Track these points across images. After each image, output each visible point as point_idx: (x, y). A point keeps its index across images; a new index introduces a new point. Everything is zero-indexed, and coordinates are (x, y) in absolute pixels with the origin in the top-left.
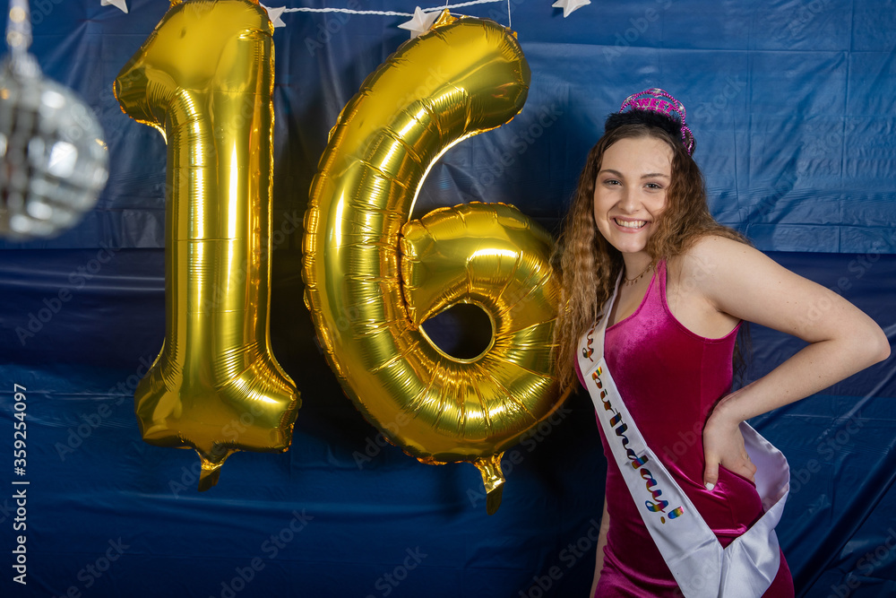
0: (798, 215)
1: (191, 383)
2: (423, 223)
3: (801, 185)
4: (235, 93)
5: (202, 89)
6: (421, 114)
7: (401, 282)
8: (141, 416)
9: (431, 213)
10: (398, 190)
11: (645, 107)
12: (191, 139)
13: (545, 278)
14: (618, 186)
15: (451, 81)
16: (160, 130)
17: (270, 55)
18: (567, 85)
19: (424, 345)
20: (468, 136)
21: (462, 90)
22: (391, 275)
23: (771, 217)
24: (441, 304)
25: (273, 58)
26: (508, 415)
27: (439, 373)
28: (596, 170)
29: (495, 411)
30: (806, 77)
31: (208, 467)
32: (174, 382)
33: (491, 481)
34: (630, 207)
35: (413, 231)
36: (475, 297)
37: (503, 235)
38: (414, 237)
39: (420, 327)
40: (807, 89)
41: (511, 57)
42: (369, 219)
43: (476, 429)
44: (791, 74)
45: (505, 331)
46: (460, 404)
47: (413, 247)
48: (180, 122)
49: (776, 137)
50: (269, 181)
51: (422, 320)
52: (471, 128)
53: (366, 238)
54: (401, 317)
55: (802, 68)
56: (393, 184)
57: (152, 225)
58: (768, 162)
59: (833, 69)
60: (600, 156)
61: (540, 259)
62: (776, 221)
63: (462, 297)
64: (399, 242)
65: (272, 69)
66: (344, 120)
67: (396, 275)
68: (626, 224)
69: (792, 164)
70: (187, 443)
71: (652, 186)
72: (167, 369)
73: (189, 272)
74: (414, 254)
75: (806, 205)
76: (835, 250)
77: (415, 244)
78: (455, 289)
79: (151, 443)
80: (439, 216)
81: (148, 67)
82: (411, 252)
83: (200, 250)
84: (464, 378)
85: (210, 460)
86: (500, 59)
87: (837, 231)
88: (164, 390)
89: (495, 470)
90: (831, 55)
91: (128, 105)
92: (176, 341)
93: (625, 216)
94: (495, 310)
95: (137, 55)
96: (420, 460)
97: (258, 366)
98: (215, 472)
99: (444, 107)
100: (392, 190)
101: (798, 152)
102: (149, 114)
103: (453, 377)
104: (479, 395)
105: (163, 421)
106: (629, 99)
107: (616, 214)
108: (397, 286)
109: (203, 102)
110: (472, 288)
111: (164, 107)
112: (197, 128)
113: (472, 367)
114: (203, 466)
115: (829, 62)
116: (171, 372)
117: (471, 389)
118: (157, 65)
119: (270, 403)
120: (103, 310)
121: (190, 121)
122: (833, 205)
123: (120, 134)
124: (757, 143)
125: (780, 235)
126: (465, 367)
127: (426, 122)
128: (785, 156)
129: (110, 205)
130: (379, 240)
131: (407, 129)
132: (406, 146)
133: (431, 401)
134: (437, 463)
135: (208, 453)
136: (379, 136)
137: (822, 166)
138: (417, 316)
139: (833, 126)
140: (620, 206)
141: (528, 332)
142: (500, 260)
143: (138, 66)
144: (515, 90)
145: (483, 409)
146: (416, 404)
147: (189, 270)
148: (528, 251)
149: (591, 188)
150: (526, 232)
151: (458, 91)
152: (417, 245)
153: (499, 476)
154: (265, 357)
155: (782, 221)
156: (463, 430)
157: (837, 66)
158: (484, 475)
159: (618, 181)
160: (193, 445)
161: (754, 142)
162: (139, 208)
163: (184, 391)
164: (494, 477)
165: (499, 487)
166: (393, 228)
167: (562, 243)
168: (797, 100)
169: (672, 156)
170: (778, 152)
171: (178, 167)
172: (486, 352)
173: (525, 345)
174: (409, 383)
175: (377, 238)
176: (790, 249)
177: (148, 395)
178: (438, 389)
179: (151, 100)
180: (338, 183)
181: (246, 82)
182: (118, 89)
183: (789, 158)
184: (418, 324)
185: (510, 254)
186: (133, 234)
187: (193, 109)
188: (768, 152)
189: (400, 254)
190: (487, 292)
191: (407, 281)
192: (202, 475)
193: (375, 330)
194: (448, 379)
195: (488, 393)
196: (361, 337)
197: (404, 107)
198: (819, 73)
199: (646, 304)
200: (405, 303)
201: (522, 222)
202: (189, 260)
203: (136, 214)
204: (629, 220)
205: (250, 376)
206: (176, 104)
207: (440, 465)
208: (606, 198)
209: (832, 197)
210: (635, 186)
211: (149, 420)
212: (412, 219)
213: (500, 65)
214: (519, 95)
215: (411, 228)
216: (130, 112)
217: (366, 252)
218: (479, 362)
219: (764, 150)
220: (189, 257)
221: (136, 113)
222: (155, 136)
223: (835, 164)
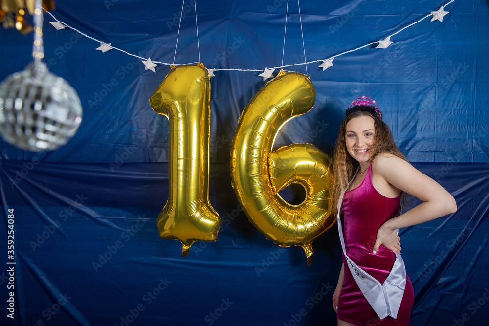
0: (418, 147)
1: (178, 215)
2: (277, 153)
3: (419, 136)
4: (195, 103)
5: (182, 101)
6: (274, 110)
7: (270, 176)
8: (159, 227)
9: (280, 149)
10: (267, 140)
11: (360, 104)
12: (178, 120)
13: (326, 172)
14: (355, 137)
15: (285, 97)
16: (167, 116)
17: (209, 87)
18: (325, 97)
19: (280, 200)
20: (293, 117)
21: (290, 100)
22: (265, 174)
23: (407, 148)
24: (285, 184)
25: (210, 88)
26: (314, 227)
27: (286, 211)
28: (344, 132)
29: (309, 225)
30: (420, 93)
31: (185, 248)
32: (172, 215)
33: (309, 253)
34: (360, 144)
35: (273, 156)
36: (299, 180)
37: (309, 156)
38: (274, 158)
39: (278, 194)
40: (420, 97)
41: (308, 86)
42: (256, 152)
43: (302, 233)
44: (413, 92)
45: (311, 193)
46: (295, 223)
47: (273, 162)
48: (174, 113)
49: (408, 116)
50: (208, 136)
51: (278, 191)
52: (294, 114)
53: (255, 160)
54: (270, 190)
55: (418, 89)
56: (264, 138)
57: (164, 153)
58: (405, 127)
59: (430, 90)
60: (345, 126)
61: (324, 165)
62: (409, 150)
63: (293, 181)
64: (268, 161)
65: (210, 92)
66: (244, 114)
67: (267, 173)
68: (360, 151)
69: (415, 127)
70: (177, 238)
71: (368, 135)
72: (169, 209)
73: (177, 172)
74: (274, 165)
75: (421, 144)
76: (433, 161)
77: (274, 161)
78: (291, 178)
79: (163, 238)
80: (283, 149)
81: (162, 92)
82: (273, 164)
83: (181, 163)
84: (296, 212)
85: (186, 245)
86: (304, 88)
87: (433, 154)
88: (168, 218)
89: (310, 248)
90: (429, 84)
91: (155, 107)
92: (172, 198)
93: (359, 148)
94: (307, 186)
95: (158, 88)
96: (280, 246)
97: (204, 208)
98: (188, 250)
99: (283, 107)
100: (264, 140)
101: (417, 122)
102: (162, 110)
103: (291, 213)
104: (302, 219)
105: (168, 229)
106: (353, 102)
107: (356, 148)
108: (268, 178)
109: (183, 106)
110: (297, 177)
111: (168, 108)
112: (180, 115)
113: (299, 208)
114: (183, 247)
115: (428, 87)
116: (171, 211)
117: (299, 217)
118: (166, 92)
119: (209, 222)
120: (146, 186)
121: (178, 113)
122: (431, 143)
123: (152, 118)
124: (401, 119)
125: (411, 155)
126: (296, 208)
127: (276, 113)
128: (412, 124)
129: (148, 146)
130: (260, 160)
131: (269, 116)
132: (269, 123)
133: (283, 223)
134: (286, 247)
135: (185, 242)
136: (258, 119)
137: (427, 128)
138: (276, 189)
139: (430, 112)
140: (356, 144)
141: (320, 193)
142: (308, 166)
143: (159, 92)
144: (310, 99)
145: (304, 225)
146: (278, 224)
147: (177, 170)
148: (319, 162)
149: (343, 139)
150: (317, 154)
151: (288, 100)
152: (275, 161)
153: (311, 251)
154: (207, 205)
155: (411, 150)
156: (297, 233)
157: (431, 89)
158: (305, 251)
159: (354, 135)
160: (179, 239)
161: (399, 119)
162: (159, 147)
163: (176, 217)
164: (309, 251)
165: (312, 255)
166: (266, 155)
167: (333, 160)
168: (416, 102)
169: (373, 122)
170: (409, 123)
171: (173, 130)
172: (304, 202)
173: (319, 199)
174: (274, 216)
175: (259, 159)
176: (415, 161)
177: (162, 219)
178: (286, 217)
179: (163, 105)
180: (244, 136)
181: (200, 98)
182: (151, 102)
183: (413, 125)
184: (277, 192)
185: (312, 163)
186: (157, 157)
187: (179, 108)
188: (405, 122)
189: (268, 165)
190: (303, 179)
191: (272, 175)
192: (183, 251)
193: (260, 195)
194: (290, 213)
195: (306, 218)
196: (254, 198)
197: (268, 108)
198: (424, 92)
199: (364, 183)
200: (271, 184)
201: (316, 150)
202: (177, 167)
203: (158, 149)
204: (361, 150)
205: (201, 212)
206: (172, 106)
207: (288, 248)
208: (350, 142)
209: (431, 140)
210: (361, 136)
211: (163, 229)
212: (273, 151)
213: (304, 90)
214: (312, 101)
215: (272, 155)
216: (156, 110)
217: (255, 166)
218: (301, 206)
219: (403, 122)
220: (177, 165)
221: (157, 110)
222: (165, 119)
223: (432, 127)
